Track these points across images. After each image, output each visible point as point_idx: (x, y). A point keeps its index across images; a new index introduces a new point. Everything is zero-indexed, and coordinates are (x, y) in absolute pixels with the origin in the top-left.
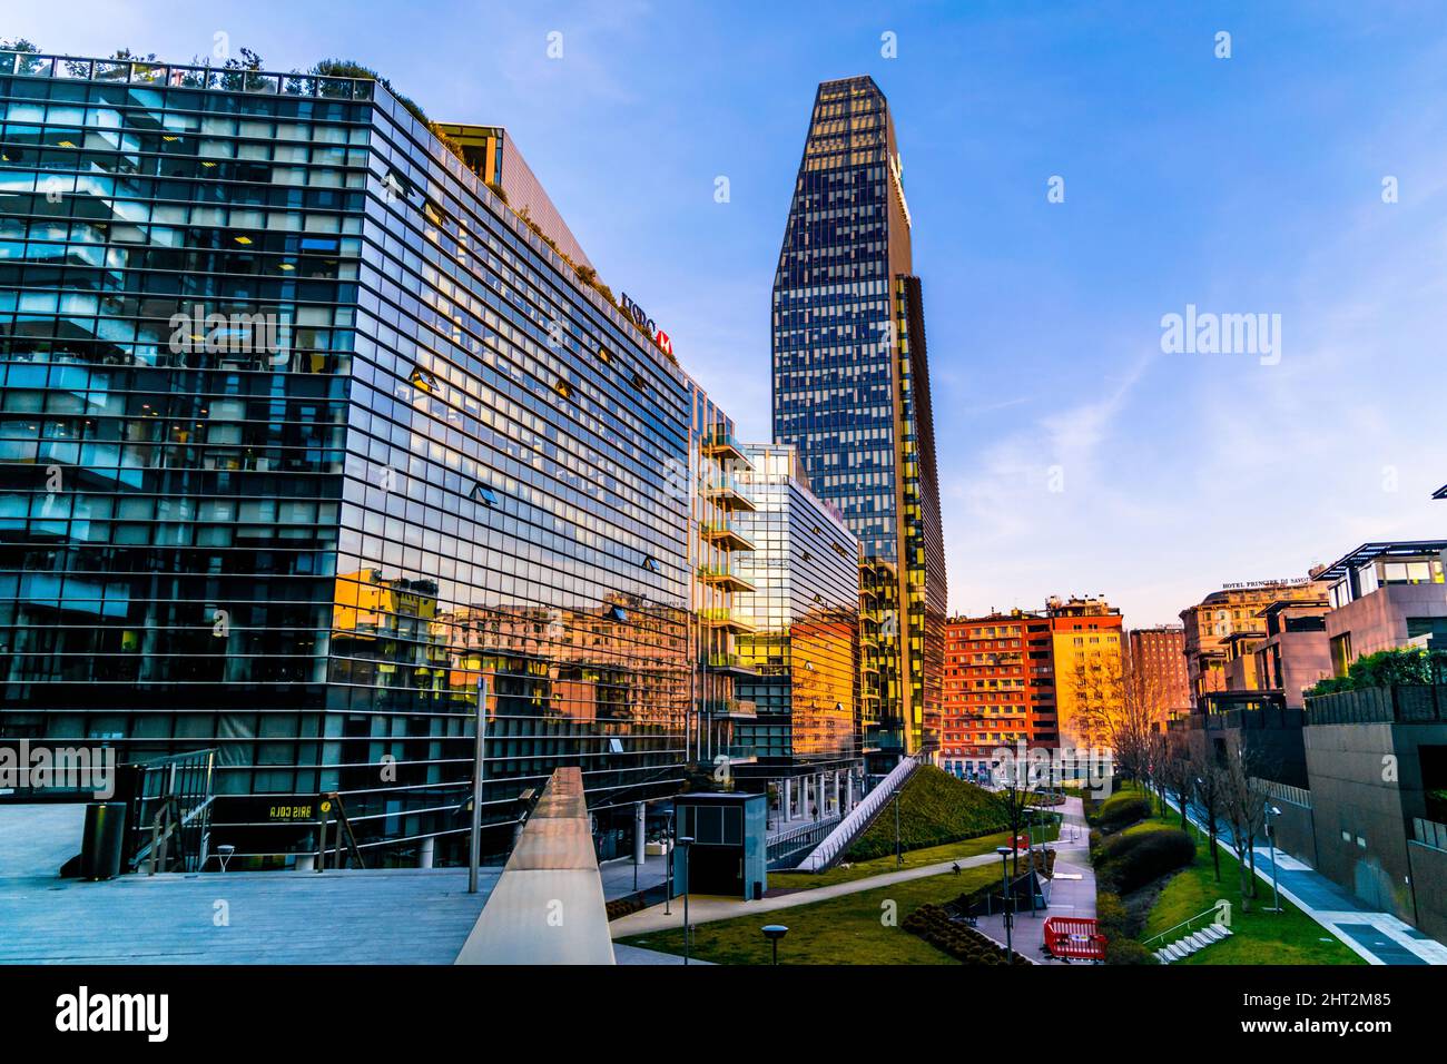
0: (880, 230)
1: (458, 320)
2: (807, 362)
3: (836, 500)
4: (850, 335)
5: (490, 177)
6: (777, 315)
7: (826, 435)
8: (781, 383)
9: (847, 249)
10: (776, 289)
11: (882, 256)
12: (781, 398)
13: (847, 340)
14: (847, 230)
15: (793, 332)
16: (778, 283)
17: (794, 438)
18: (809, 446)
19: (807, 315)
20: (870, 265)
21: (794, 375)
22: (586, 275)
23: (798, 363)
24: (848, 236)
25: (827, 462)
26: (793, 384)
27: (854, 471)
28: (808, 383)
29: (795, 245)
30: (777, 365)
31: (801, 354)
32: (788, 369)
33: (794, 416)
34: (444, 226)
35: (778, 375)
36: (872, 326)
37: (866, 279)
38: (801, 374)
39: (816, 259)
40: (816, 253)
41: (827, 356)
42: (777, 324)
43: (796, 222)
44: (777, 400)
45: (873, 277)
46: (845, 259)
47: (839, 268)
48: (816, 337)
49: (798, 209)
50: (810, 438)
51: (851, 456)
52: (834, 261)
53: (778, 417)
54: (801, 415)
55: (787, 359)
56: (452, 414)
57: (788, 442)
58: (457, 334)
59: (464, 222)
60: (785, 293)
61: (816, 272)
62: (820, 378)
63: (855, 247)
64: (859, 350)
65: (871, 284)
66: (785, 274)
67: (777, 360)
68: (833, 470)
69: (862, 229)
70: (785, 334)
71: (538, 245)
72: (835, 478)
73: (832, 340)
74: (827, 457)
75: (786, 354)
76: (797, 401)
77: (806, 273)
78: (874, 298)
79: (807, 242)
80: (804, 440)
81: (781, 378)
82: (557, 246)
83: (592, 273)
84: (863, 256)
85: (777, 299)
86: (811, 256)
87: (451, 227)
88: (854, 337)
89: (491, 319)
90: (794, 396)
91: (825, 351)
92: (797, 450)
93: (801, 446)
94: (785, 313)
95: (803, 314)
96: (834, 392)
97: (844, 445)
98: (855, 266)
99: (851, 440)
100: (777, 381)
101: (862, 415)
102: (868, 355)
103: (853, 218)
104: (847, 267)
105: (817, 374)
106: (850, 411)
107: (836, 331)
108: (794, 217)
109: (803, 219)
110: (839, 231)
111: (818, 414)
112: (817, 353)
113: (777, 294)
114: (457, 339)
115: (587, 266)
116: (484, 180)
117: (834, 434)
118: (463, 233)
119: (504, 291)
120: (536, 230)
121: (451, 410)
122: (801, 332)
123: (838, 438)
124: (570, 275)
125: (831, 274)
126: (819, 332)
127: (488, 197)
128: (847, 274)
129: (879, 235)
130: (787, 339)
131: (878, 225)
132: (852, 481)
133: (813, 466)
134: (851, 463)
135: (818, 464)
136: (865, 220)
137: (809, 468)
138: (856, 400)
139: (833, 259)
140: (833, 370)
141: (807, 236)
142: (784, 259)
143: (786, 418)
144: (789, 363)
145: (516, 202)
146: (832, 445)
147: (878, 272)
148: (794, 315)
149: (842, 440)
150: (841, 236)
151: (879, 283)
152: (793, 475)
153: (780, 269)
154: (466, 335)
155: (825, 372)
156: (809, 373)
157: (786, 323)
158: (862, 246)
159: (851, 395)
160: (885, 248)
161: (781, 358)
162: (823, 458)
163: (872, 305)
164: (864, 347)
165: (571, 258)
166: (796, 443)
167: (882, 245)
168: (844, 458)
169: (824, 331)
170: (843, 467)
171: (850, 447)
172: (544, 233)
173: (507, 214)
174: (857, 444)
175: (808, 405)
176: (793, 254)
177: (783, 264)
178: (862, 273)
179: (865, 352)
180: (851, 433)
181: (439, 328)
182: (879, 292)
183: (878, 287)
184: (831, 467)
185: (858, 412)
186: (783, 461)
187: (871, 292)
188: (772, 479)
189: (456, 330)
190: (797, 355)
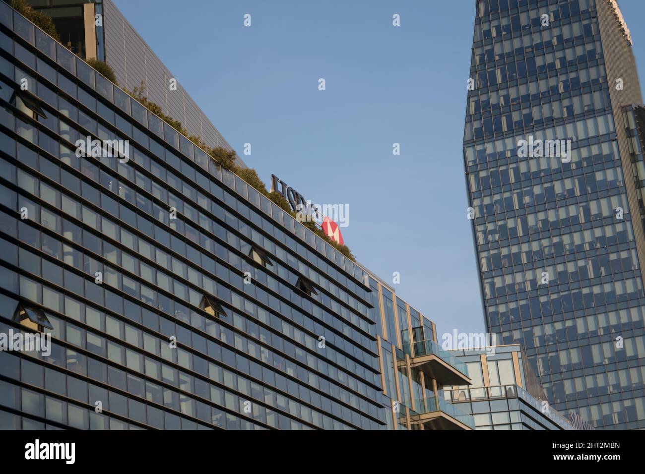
0: (592, 53)
1: (68, 236)
2: (520, 233)
3: (583, 411)
4: (572, 192)
5: (91, 51)
6: (472, 177)
7: (558, 326)
8: (489, 265)
9: (552, 82)
10: (467, 144)
11: (602, 86)
12: (492, 285)
13: (569, 198)
14: (549, 59)
15: (496, 197)
16: (468, 137)
17: (517, 335)
18: (537, 343)
19: (511, 173)
20: (586, 99)
21: (504, 252)
22: (224, 159)
23: (509, 236)
24: (553, 65)
25: (563, 360)
26: (505, 263)
27: (603, 369)
28: (524, 259)
29: (486, 86)
30: (481, 241)
31: (511, 223)
32: (497, 245)
33: (512, 305)
34: (41, 121)
35: (483, 255)
36: (599, 176)
37: (583, 116)
38: (515, 249)
39: (514, 100)
40: (513, 93)
41: (545, 221)
42: (474, 188)
43: (482, 55)
44: (487, 287)
45: (591, 113)
46: (552, 95)
47: (545, 107)
48: (527, 200)
49: (482, 40)
50: (537, 331)
51: (595, 349)
52: (538, 99)
53: (491, 309)
54: (522, 303)
55: (492, 232)
56: (72, 357)
57: (508, 341)
58: (69, 254)
59: (65, 113)
60: (479, 148)
61: (516, 117)
62: (540, 252)
63: (562, 78)
64: (587, 211)
65: (590, 122)
66: (476, 125)
67: (480, 235)
68: (572, 371)
69: (569, 55)
70: (487, 201)
71: (160, 130)
72: (578, 381)
73: (549, 200)
74: (563, 356)
75: (490, 227)
76: (513, 285)
77: (504, 120)
78: (598, 139)
79: (499, 80)
80: (529, 336)
81: (488, 258)
82: (184, 126)
83: (231, 156)
84: (575, 88)
85: (471, 156)
86: (506, 97)
87: (49, 122)
88: (578, 193)
89: (109, 230)
90: (509, 280)
91: (541, 216)
92: (523, 350)
93: (527, 345)
94: (483, 174)
95: (506, 172)
96: (560, 268)
97: (584, 336)
98: (566, 102)
99: (592, 328)
100: (484, 262)
101: (602, 294)
102: (600, 214)
103: (555, 42)
104: (555, 105)
105: (535, 246)
106: (585, 291)
107: (552, 188)
108: (478, 51)
109: (491, 53)
110: (539, 61)
111: (543, 299)
112: (531, 220)
113: (470, 151)
114: (69, 261)
115: (224, 147)
116: (84, 57)
117: (569, 323)
118: (64, 127)
119: (123, 191)
120: (155, 110)
121: (70, 352)
122: (506, 195)
123: (574, 327)
124: (204, 162)
125: (536, 116)
126: (531, 193)
127: (92, 79)
128: (557, 115)
129: (593, 59)
130: (490, 207)
131: (589, 47)
132: (601, 383)
133: (545, 368)
134: (597, 359)
135: (553, 366)
136: (572, 42)
137: (541, 372)
138: (591, 275)
139: (536, 97)
140: (556, 240)
141: (498, 73)
142: (473, 105)
143: (502, 309)
144: (497, 237)
145: (126, 80)
146: (568, 338)
147: (598, 105)
148: (495, 175)
149: (581, 330)
150: (542, 68)
151: (600, 120)
152: (521, 383)
153: (469, 119)
154: (80, 254)
155: (545, 243)
156: (525, 247)
157: (485, 187)
158: (572, 75)
159: (584, 268)
160: (603, 74)
161: (485, 233)
162: (558, 357)
163: (595, 150)
164: (593, 206)
165: (202, 140)
166: (520, 341)
167: (598, 71)
168: (586, 352)
169: (537, 190)
170: (587, 366)
171: (592, 338)
172: (166, 112)
173: (118, 95)
174: (601, 332)
175: (529, 288)
176: (483, 98)
177: (472, 111)
178: (577, 110)
179: (594, 210)
180: (591, 320)
181: (46, 250)
182: (602, 131)
183: (601, 125)
184: (571, 368)
185: (596, 290)
186: (505, 366)
187: (592, 133)
188: (495, 392)
189: (67, 249)
190: (506, 225)
